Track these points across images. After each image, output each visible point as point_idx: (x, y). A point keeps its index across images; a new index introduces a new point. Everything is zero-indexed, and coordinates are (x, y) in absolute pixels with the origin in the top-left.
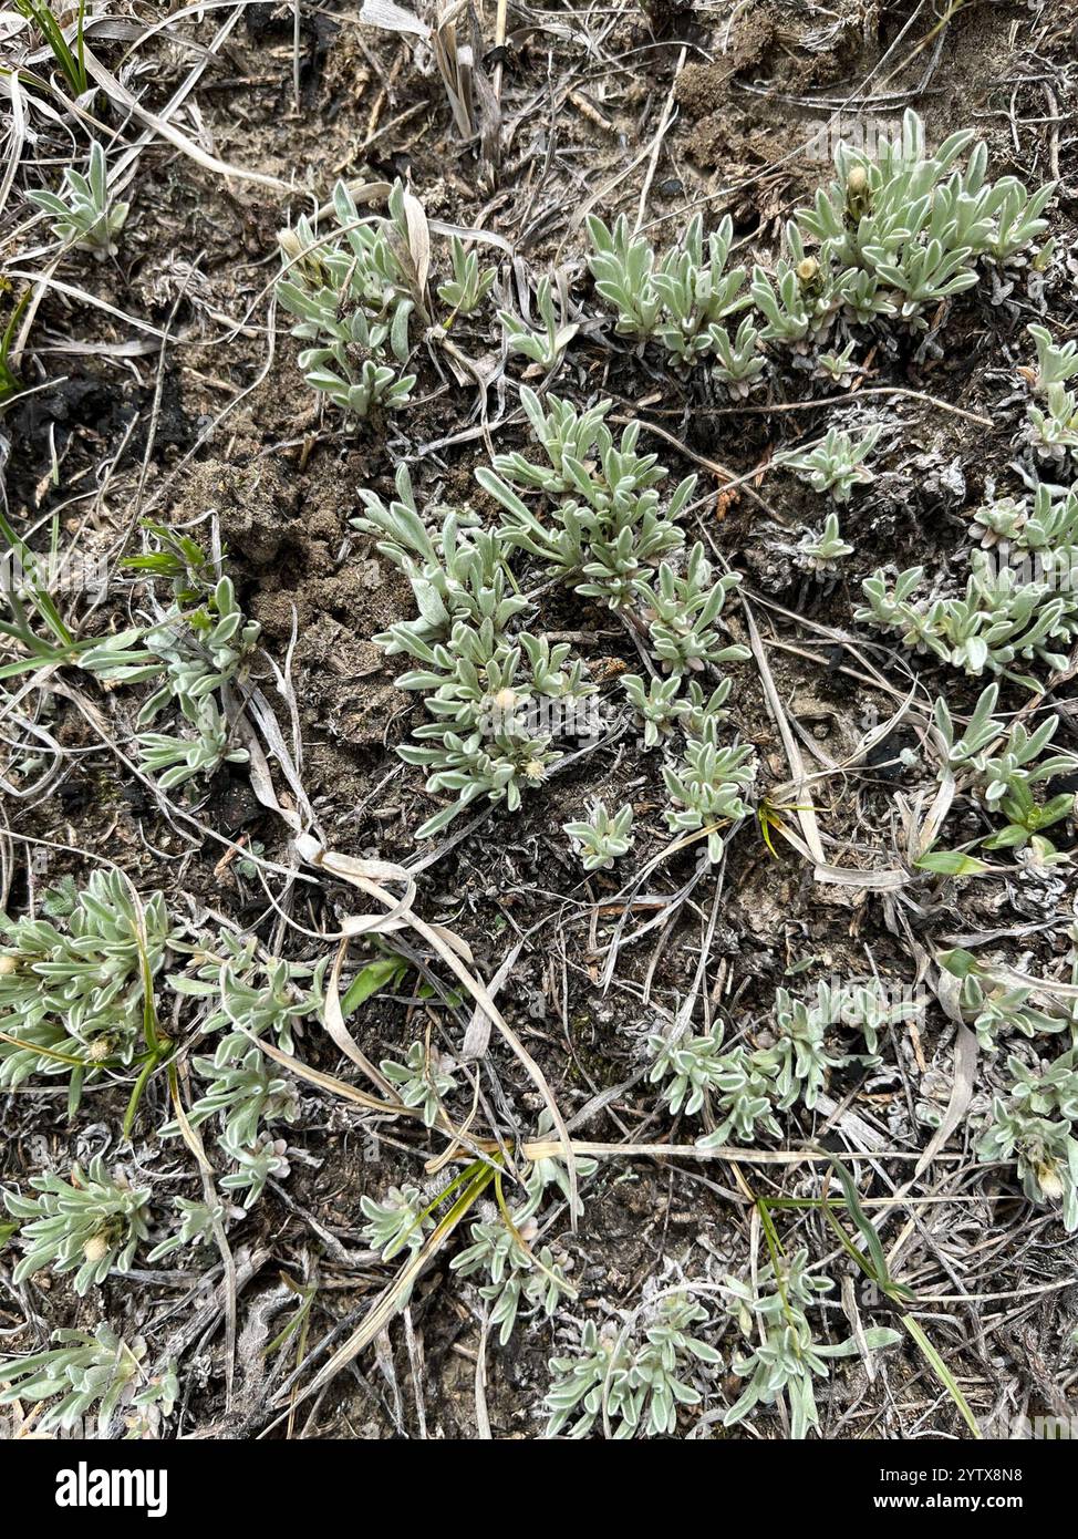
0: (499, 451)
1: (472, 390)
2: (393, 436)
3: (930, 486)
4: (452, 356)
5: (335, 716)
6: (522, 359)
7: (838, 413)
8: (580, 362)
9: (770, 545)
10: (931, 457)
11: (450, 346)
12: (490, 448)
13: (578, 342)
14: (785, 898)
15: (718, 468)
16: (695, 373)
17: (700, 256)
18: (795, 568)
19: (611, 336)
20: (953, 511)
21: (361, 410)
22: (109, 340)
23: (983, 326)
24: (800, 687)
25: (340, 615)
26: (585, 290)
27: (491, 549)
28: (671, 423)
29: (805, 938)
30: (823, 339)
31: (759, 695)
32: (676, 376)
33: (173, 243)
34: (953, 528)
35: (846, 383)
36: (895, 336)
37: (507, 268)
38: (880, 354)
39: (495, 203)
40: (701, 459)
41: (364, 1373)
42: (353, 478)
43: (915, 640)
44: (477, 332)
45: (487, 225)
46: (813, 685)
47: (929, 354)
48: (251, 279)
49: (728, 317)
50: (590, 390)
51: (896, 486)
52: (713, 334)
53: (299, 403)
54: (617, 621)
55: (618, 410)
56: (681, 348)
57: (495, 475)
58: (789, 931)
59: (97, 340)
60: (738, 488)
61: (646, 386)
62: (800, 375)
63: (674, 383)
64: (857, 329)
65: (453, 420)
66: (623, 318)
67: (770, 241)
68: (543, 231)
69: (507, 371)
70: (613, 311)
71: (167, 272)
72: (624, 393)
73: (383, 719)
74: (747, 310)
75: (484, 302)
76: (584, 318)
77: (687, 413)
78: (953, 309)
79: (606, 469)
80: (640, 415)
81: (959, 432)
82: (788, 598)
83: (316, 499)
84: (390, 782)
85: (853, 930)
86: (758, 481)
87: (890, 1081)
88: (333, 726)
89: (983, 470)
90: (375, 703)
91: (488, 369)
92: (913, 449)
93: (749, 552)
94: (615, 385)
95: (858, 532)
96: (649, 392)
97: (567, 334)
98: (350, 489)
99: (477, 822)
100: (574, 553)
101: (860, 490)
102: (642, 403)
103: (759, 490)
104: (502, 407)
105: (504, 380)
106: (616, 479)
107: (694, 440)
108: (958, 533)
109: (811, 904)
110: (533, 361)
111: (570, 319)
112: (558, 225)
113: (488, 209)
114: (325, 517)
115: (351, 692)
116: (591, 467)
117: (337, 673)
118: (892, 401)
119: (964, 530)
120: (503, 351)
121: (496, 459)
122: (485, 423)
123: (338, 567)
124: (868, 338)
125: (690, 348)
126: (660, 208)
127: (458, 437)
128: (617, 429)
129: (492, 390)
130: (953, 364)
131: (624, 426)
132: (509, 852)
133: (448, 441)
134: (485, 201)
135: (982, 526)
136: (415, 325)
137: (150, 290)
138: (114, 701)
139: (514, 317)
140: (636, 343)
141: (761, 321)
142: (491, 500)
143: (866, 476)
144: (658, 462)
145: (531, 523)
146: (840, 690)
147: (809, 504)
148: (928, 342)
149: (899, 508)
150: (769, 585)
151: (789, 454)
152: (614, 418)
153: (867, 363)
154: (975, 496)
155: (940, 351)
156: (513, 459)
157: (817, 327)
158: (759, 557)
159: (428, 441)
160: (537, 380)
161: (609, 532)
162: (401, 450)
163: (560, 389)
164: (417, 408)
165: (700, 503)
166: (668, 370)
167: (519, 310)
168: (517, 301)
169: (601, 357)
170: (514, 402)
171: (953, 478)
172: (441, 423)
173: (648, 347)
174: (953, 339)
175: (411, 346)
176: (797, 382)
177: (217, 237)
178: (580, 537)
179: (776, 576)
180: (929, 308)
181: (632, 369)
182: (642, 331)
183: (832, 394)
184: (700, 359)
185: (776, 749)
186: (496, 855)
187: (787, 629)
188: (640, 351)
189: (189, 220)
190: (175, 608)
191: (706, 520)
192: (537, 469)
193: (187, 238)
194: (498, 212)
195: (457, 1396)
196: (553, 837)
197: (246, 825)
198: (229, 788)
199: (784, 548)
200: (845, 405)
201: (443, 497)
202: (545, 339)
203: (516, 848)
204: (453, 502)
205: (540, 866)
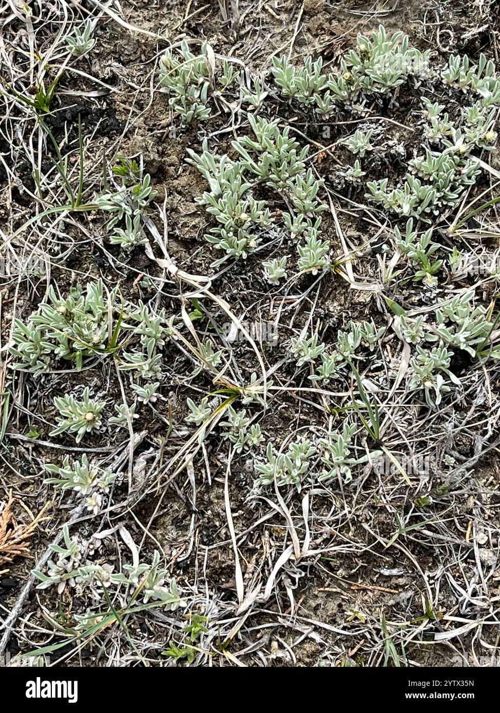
0: (238, 136)
1: (229, 114)
2: (200, 129)
3: (392, 152)
4: (222, 102)
5: (179, 228)
6: (248, 104)
7: (360, 126)
8: (268, 105)
9: (337, 173)
10: (393, 142)
11: (222, 98)
12: (235, 135)
13: (268, 98)
14: (343, 302)
15: (318, 144)
16: (310, 110)
17: (311, 70)
18: (346, 181)
19: (279, 96)
20: (402, 161)
21: (189, 120)
22: (83, 90)
23: (413, 96)
24: (350, 227)
25: (180, 193)
26: (270, 79)
27: (236, 168)
28: (301, 128)
29: (350, 317)
30: (355, 99)
31: (334, 229)
32: (303, 111)
33: (109, 54)
34: (403, 168)
35: (363, 115)
36: (382, 99)
37: (242, 72)
38: (376, 105)
39: (237, 46)
40: (312, 141)
41: (180, 489)
42: (184, 145)
43: (389, 207)
44: (231, 93)
45: (234, 54)
46: (354, 226)
47: (394, 105)
48: (141, 70)
49: (321, 91)
50: (272, 115)
51: (380, 151)
52: (315, 97)
53: (161, 117)
54: (281, 198)
55: (282, 123)
56: (305, 101)
57: (237, 144)
58: (344, 315)
59: (78, 90)
60: (325, 151)
61: (292, 114)
62: (347, 112)
63: (302, 113)
64: (367, 96)
65: (222, 125)
66: (284, 91)
67: (337, 64)
68: (254, 57)
69: (242, 108)
70: (281, 88)
71: (110, 66)
72: (284, 117)
73: (196, 230)
74: (328, 89)
75: (234, 82)
76: (270, 90)
77: (307, 124)
78: (401, 90)
79: (278, 142)
80: (290, 124)
81: (405, 133)
82: (344, 192)
83: (169, 152)
84: (197, 254)
85: (367, 311)
86: (333, 149)
87: (380, 365)
88: (177, 232)
89: (413, 147)
90: (193, 223)
91: (235, 107)
92: (387, 139)
93: (330, 176)
94: (281, 114)
95: (369, 168)
96: (293, 117)
97: (264, 95)
98: (183, 148)
99: (230, 267)
100: (266, 172)
101: (368, 153)
102: (290, 120)
103: (334, 153)
104: (239, 120)
105: (241, 111)
106: (281, 146)
107: (310, 134)
108: (405, 169)
109: (352, 304)
110: (251, 104)
111: (265, 90)
112: (260, 54)
113: (234, 48)
114: (174, 158)
115: (185, 220)
116: (272, 142)
117: (180, 213)
118: (381, 122)
119: (407, 168)
120: (240, 100)
121: (238, 139)
122: (233, 126)
123: (178, 177)
124: (372, 99)
125: (308, 102)
126: (298, 49)
127: (223, 131)
128: (282, 129)
129: (236, 114)
130: (402, 109)
131: (283, 128)
132: (241, 278)
133: (219, 132)
134: (233, 45)
135: (413, 167)
136: (210, 90)
137: (103, 72)
138: (91, 225)
139: (245, 88)
140: (289, 99)
141: (332, 93)
142: (236, 152)
143: (370, 148)
144: (296, 141)
145: (251, 161)
146: (363, 227)
147: (350, 158)
148: (392, 101)
149: (382, 159)
150: (337, 187)
151: (343, 140)
152: (280, 125)
153: (371, 108)
154: (410, 156)
155: (397, 104)
156: (245, 139)
157: (353, 95)
158: (334, 177)
159: (212, 132)
160: (253, 111)
161: (278, 165)
162: (202, 135)
163: (261, 114)
164: (209, 120)
165: (311, 156)
166: (300, 109)
167: (246, 86)
168: (246, 82)
169: (276, 103)
170: (245, 118)
171: (401, 149)
172: (218, 126)
173: (292, 101)
174: (403, 100)
175: (208, 97)
176: (347, 114)
177: (126, 52)
178: (268, 167)
179: (339, 183)
180: (393, 90)
181: (287, 108)
182: (291, 95)
183: (359, 119)
184: (311, 105)
185: (339, 248)
186: (237, 279)
187: (344, 205)
188: (290, 102)
189: (115, 45)
190: (124, 187)
191: (314, 164)
192: (253, 143)
193: (114, 52)
194: (238, 49)
195: (216, 501)
196: (257, 274)
197: (146, 267)
198: (138, 255)
199: (342, 174)
200: (363, 123)
201: (217, 153)
202: (256, 97)
203: (243, 276)
204: (220, 154)
205: (252, 284)
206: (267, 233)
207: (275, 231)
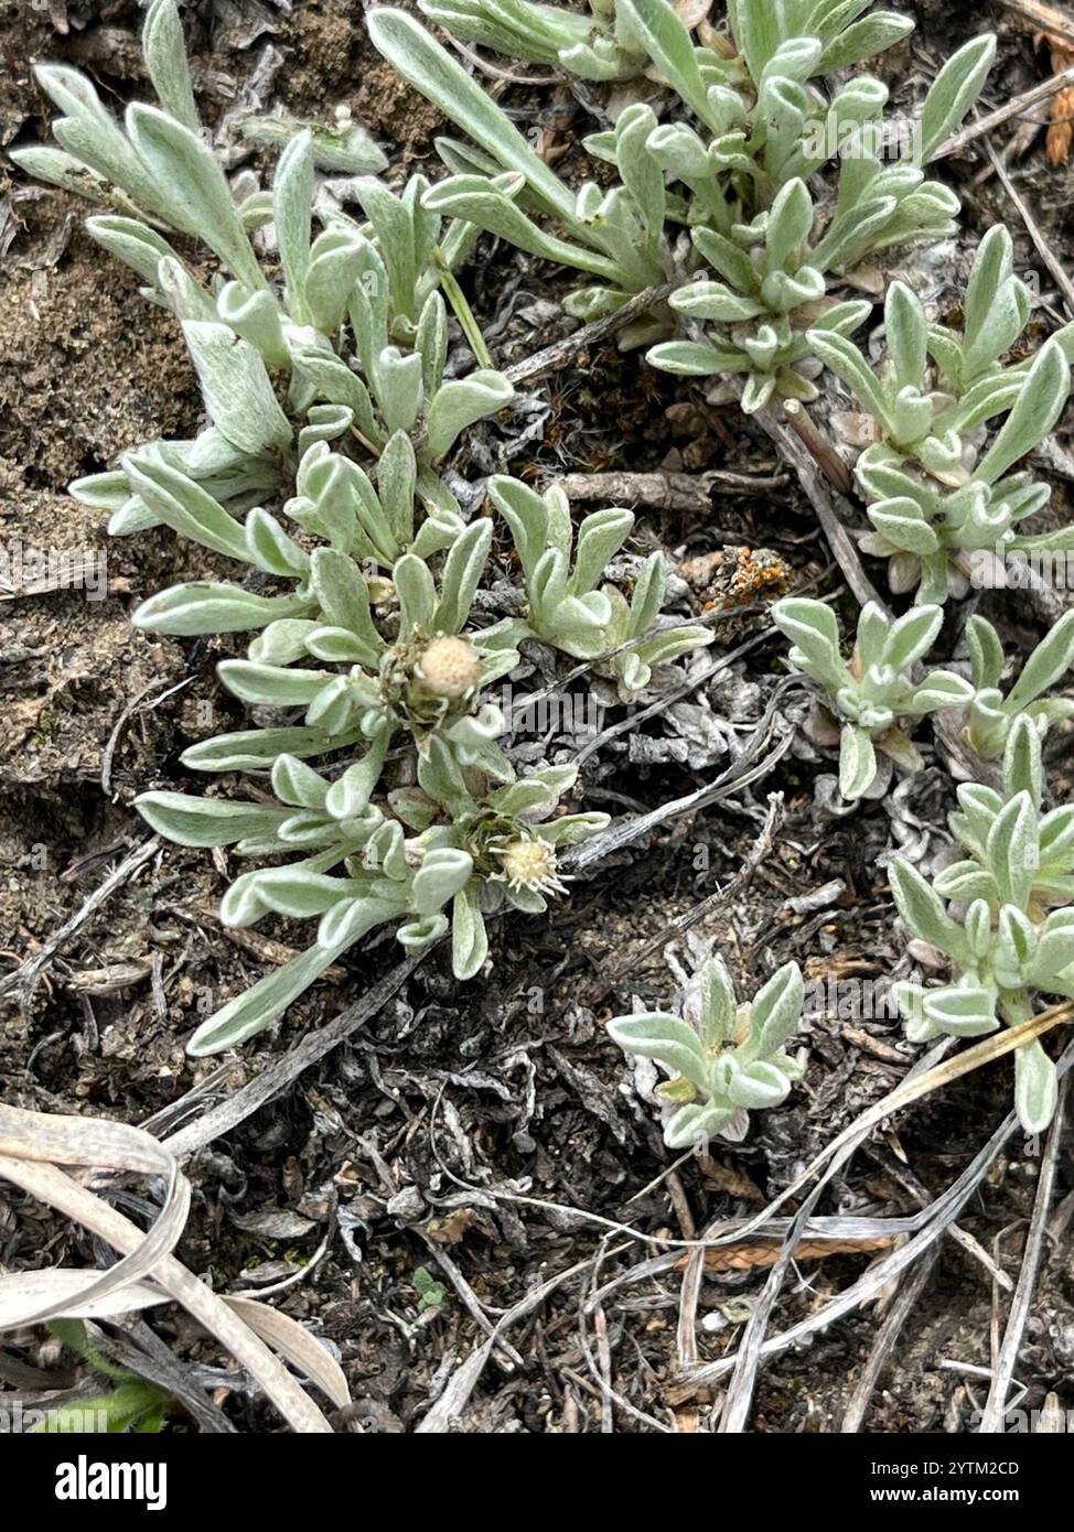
15: (1051, 16)
27: (409, 240)
42: (21, 34)
57: (422, 29)
73: (101, 716)
79: (737, 16)
84: (122, 891)
98: (14, 63)
99: (364, 1009)
100: (645, 251)
106: (765, 44)
132: (454, 1091)
142: (411, 100)
145: (524, 165)
161: (745, 195)
165: (999, 115)
178: (663, 209)
186: (417, 1101)
191: (1016, 162)
192: (543, 14)
196: (576, 1051)
201: (277, 91)
203: (473, 1080)
204: (303, 104)
205: (540, 1131)
206: (656, 727)
207: (720, 709)
